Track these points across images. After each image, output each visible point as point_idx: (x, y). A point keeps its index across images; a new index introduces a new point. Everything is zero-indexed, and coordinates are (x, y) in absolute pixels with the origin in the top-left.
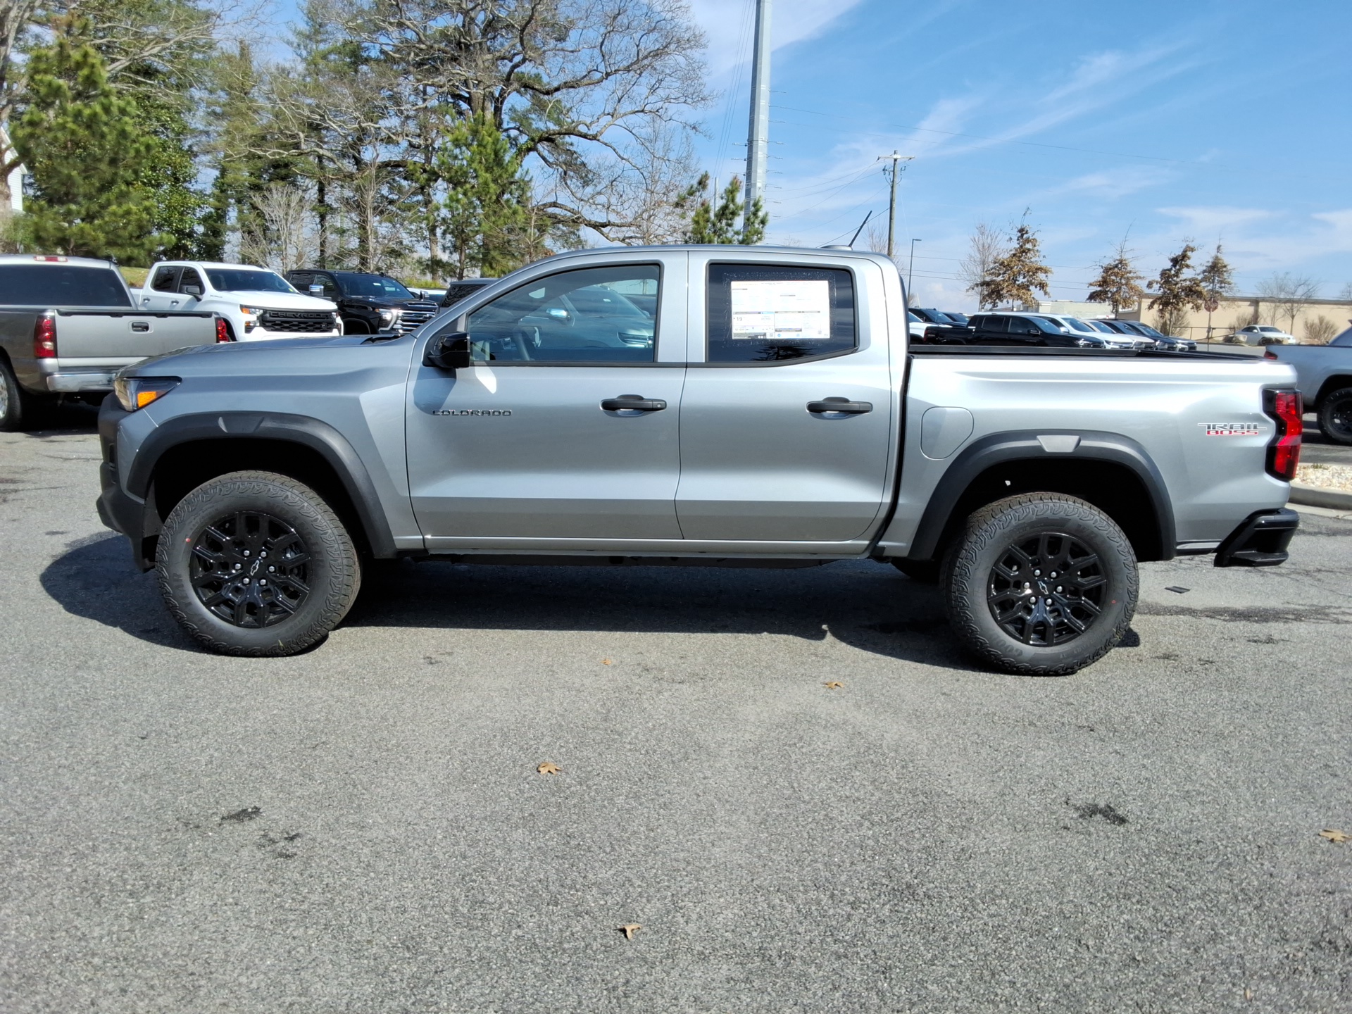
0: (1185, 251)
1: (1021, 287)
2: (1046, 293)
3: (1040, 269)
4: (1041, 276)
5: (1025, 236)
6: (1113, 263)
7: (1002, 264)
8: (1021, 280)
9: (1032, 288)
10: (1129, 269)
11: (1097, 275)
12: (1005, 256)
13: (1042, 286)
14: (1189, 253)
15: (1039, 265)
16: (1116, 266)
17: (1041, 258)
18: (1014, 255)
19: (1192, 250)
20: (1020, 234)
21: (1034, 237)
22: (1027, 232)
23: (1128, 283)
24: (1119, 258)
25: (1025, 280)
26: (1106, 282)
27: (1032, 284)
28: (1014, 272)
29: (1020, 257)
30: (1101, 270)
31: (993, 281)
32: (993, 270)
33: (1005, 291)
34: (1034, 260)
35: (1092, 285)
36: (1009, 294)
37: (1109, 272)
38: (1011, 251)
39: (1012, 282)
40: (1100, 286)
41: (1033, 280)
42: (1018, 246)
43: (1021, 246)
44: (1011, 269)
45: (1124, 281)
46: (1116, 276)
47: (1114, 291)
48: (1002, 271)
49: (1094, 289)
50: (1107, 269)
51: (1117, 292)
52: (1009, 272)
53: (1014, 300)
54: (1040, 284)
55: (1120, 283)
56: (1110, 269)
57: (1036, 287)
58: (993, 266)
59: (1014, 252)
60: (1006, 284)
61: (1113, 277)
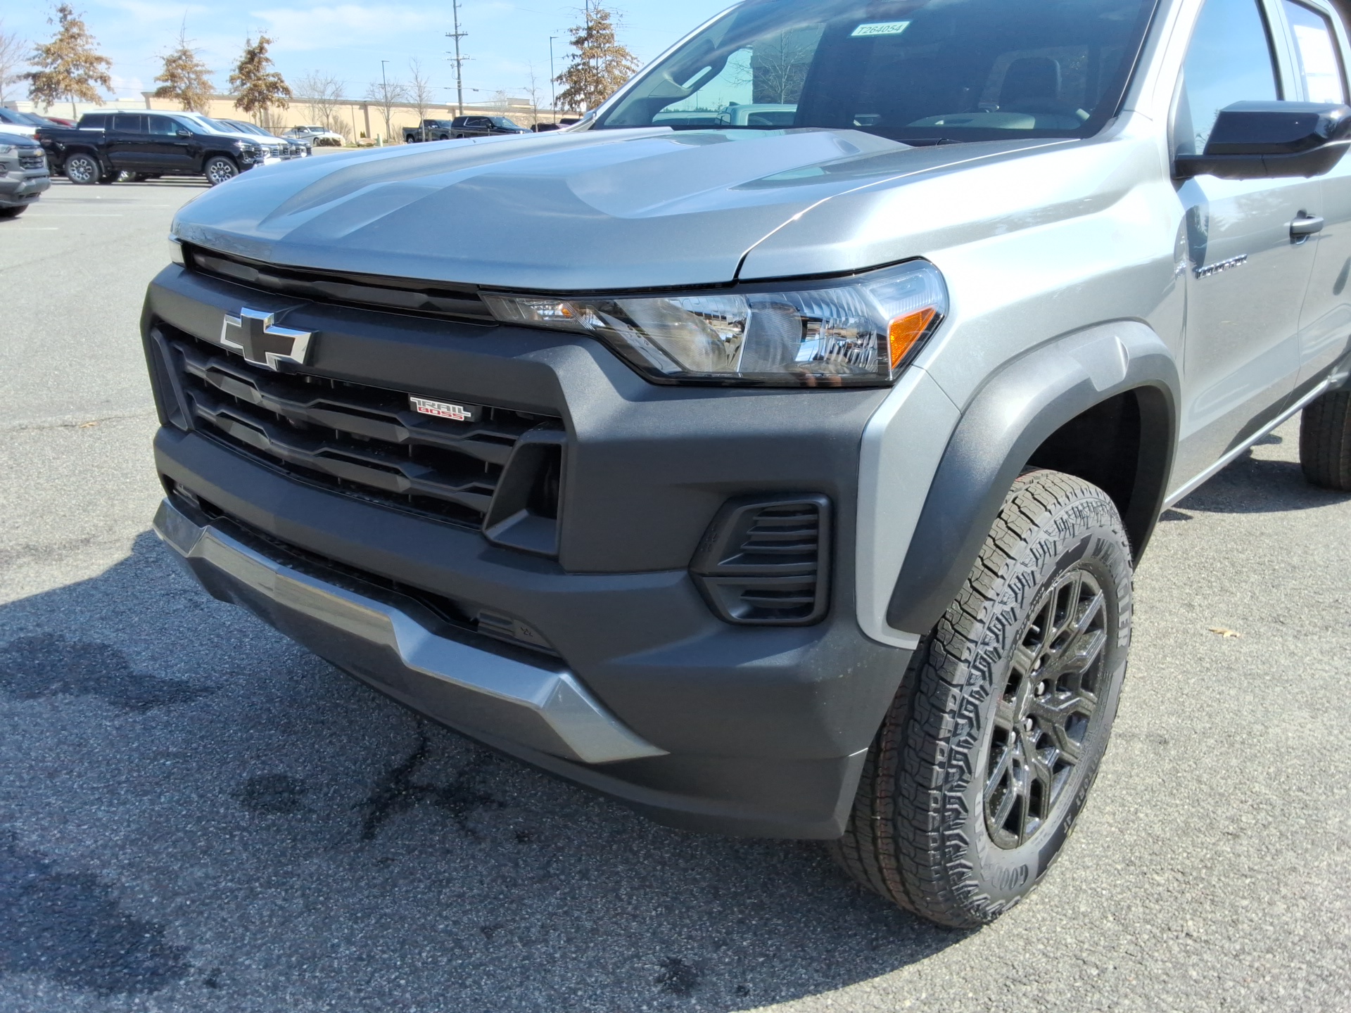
0: (261, 43)
1: (81, 81)
2: (109, 88)
3: (99, 59)
4: (102, 68)
5: (69, 18)
6: (176, 55)
7: (48, 51)
8: (76, 73)
9: (91, 82)
10: (195, 62)
11: (160, 69)
12: (48, 41)
13: (104, 80)
14: (266, 45)
15: (98, 53)
16: (180, 58)
17: (96, 46)
18: (61, 40)
19: (268, 42)
20: (61, 15)
21: (81, 19)
22: (70, 13)
23: (198, 78)
24: (181, 48)
25: (81, 72)
26: (173, 76)
27: (91, 77)
28: (68, 62)
29: (68, 43)
30: (164, 62)
31: (41, 73)
32: (37, 60)
33: (62, 86)
34: (87, 47)
35: (157, 79)
36: (67, 89)
37: (174, 65)
38: (55, 35)
39: (66, 74)
40: (166, 80)
41: (91, 73)
42: (62, 29)
43: (67, 30)
44: (62, 58)
45: (193, 76)
46: (183, 69)
47: (183, 86)
48: (49, 61)
49: (161, 84)
50: (170, 62)
51: (188, 87)
52: (59, 61)
53: (75, 97)
54: (101, 78)
55: (189, 78)
56: (174, 61)
57: (96, 80)
58: (35, 53)
59: (60, 37)
60: (61, 77)
61: (180, 71)
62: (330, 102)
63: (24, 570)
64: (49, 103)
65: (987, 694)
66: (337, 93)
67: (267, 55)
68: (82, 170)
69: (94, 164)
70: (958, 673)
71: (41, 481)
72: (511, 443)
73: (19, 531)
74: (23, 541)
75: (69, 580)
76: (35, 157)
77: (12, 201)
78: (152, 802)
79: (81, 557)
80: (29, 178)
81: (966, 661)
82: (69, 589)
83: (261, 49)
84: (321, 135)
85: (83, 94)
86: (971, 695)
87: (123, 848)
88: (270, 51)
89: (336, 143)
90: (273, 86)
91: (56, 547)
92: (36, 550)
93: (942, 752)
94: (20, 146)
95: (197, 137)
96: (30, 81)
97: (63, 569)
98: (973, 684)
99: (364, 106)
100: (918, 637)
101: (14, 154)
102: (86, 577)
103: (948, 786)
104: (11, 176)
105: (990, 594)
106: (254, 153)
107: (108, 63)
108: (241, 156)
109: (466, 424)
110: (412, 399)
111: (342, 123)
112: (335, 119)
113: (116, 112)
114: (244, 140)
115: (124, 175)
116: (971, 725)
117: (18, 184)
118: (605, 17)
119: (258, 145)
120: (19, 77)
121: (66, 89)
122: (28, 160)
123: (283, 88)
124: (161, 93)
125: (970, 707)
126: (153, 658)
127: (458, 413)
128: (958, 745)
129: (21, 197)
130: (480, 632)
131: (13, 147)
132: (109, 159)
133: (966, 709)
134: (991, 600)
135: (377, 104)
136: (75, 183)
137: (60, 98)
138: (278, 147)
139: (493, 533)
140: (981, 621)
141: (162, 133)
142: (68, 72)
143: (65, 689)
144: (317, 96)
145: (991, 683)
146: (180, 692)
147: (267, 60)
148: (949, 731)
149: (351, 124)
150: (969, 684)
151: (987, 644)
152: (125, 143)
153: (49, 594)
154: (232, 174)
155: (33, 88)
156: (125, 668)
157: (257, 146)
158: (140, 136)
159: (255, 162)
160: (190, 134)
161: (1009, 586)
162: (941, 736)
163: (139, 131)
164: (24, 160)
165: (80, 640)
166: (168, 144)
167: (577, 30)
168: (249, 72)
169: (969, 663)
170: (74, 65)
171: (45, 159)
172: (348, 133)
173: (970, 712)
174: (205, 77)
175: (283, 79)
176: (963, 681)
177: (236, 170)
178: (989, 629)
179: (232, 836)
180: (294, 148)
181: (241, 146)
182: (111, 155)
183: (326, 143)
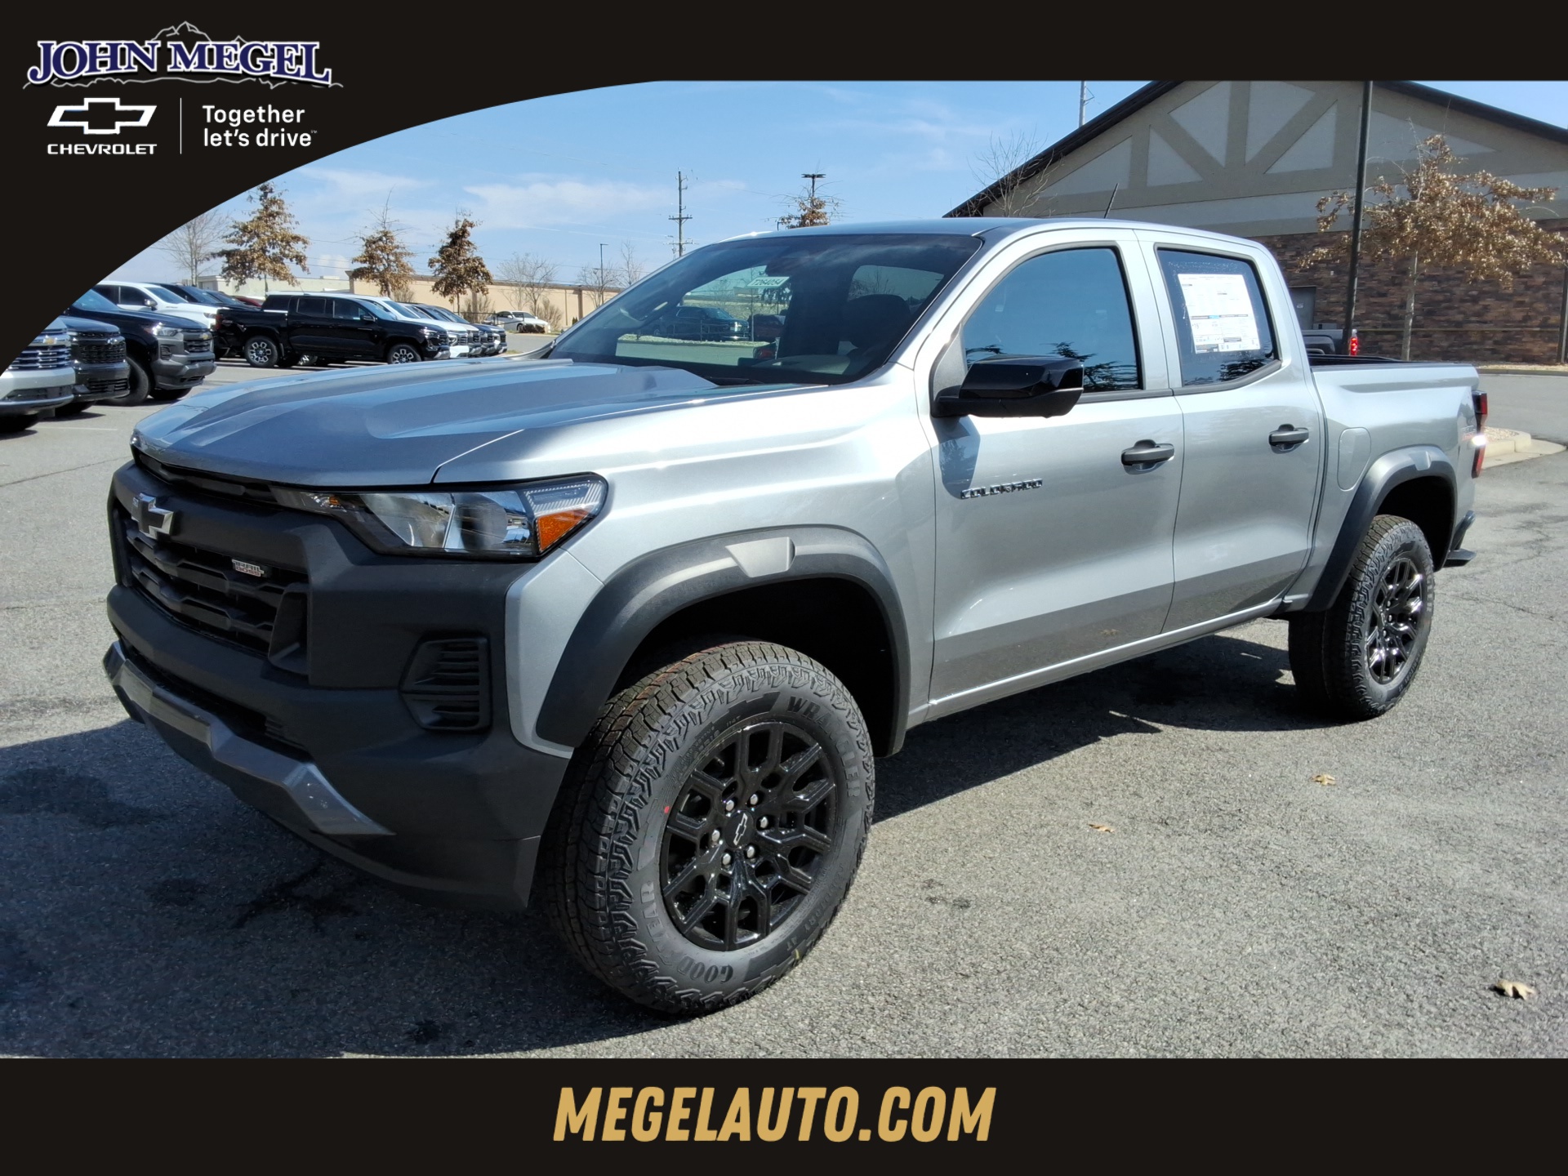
0: (465, 226)
1: (276, 259)
2: (304, 268)
3: (296, 239)
4: (298, 247)
5: (270, 196)
6: (377, 236)
7: (245, 229)
8: (272, 251)
9: (286, 261)
10: (395, 243)
11: (359, 250)
12: (246, 219)
13: (300, 259)
14: (468, 229)
15: (296, 233)
16: (380, 239)
17: (294, 225)
18: (259, 218)
19: (471, 225)
20: (262, 193)
21: (281, 198)
22: (271, 191)
23: (397, 260)
24: (382, 229)
25: (277, 250)
26: (371, 258)
27: (287, 256)
28: (263, 240)
29: (266, 221)
30: (364, 243)
31: (236, 250)
32: (233, 237)
33: (256, 264)
34: (284, 226)
35: (355, 260)
36: (261, 268)
37: (374, 246)
38: (253, 213)
39: (261, 252)
40: (365, 262)
41: (287, 252)
42: (262, 207)
43: (266, 208)
44: (258, 236)
45: (392, 258)
46: (382, 251)
47: (382, 268)
48: (245, 239)
49: (358, 265)
50: (370, 243)
51: (386, 269)
52: (256, 239)
53: (268, 276)
54: (297, 257)
55: (388, 260)
56: (374, 243)
57: (291, 260)
58: (233, 230)
59: (258, 215)
60: (255, 255)
61: (379, 252)
62: (538, 285)
63: (53, 719)
64: (242, 282)
65: (646, 803)
66: (546, 277)
67: (469, 239)
68: (261, 352)
69: (274, 347)
70: (620, 784)
71: (98, 647)
72: (280, 592)
73: (62, 687)
74: (61, 696)
75: (86, 729)
76: (202, 340)
77: (173, 383)
78: (82, 890)
79: (106, 711)
80: (192, 362)
81: (628, 775)
82: (84, 736)
83: (464, 231)
84: (528, 321)
85: (276, 274)
86: (631, 802)
87: (47, 917)
88: (473, 236)
89: (540, 330)
90: (475, 271)
91: (88, 701)
92: (71, 703)
93: (605, 845)
94: (187, 329)
95: (382, 322)
96: (224, 258)
97: (86, 720)
98: (633, 794)
99: (578, 291)
100: (573, 749)
101: (180, 338)
102: (103, 727)
103: (612, 873)
104: (175, 360)
105: (656, 726)
106: (440, 340)
107: (305, 242)
108: (425, 342)
109: (261, 579)
110: (233, 561)
111: (552, 308)
112: (546, 304)
113: (302, 294)
114: (430, 327)
115: (306, 359)
116: (630, 826)
117: (182, 367)
118: (821, 205)
119: (445, 332)
120: (214, 255)
121: (259, 268)
122: (194, 343)
123: (484, 273)
124: (356, 275)
125: (630, 812)
126: (130, 791)
127: (256, 571)
128: (619, 841)
129: (183, 380)
130: (266, 734)
131: (179, 330)
132: (289, 343)
133: (626, 813)
134: (656, 730)
135: (590, 288)
136: (253, 365)
137: (252, 277)
138: (467, 335)
139: (275, 660)
140: (644, 746)
141: (347, 317)
142: (264, 250)
143: (50, 808)
144: (525, 280)
145: (650, 794)
146: (140, 816)
147: (469, 243)
148: (611, 829)
149: (562, 309)
150: (630, 793)
151: (648, 764)
152: (307, 326)
153: (66, 738)
154: (414, 360)
155: (227, 265)
156: (104, 796)
157: (443, 333)
158: (323, 319)
159: (439, 350)
160: (374, 319)
161: (675, 722)
162: (604, 832)
163: (323, 315)
164: (189, 344)
165: (77, 774)
166: (350, 330)
167: (790, 218)
168: (449, 256)
169: (631, 777)
170: (270, 244)
171: (211, 343)
172: (558, 318)
173: (630, 815)
174: (405, 260)
175: (484, 263)
176: (624, 791)
177: (418, 356)
178: (651, 753)
179: (133, 917)
180: (486, 335)
181: (426, 332)
182: (292, 338)
183: (529, 329)
